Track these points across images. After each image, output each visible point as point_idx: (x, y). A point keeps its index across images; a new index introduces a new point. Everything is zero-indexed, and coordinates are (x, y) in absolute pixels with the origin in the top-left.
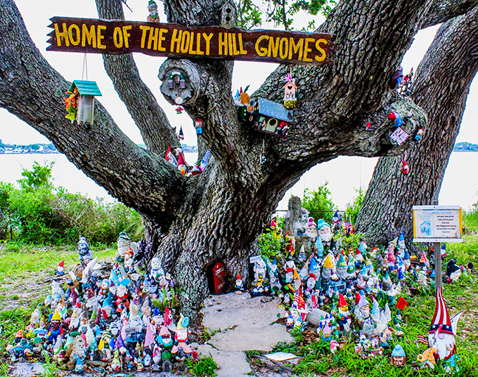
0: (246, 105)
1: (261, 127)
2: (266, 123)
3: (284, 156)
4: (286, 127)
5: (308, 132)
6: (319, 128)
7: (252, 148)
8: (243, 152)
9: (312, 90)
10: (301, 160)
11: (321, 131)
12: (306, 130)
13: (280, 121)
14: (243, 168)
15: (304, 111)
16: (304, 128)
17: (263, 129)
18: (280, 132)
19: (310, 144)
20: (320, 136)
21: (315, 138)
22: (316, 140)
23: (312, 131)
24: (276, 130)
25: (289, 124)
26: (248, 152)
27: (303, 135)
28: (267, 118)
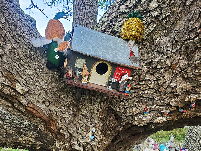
0: (55, 39)
1: (81, 77)
2: (89, 70)
3: (129, 120)
4: (126, 77)
5: (165, 86)
6: (186, 79)
7: (79, 110)
8: (66, 115)
9: (173, 13)
10: (153, 127)
11: (188, 85)
12: (161, 82)
13: (115, 66)
14: (71, 136)
15: (158, 52)
16: (158, 80)
17: (84, 81)
18: (116, 86)
19: (169, 104)
20: (188, 93)
21: (177, 96)
22: (179, 98)
23: (173, 84)
24: (109, 82)
25: (131, 70)
26: (74, 116)
27: (157, 91)
28: (90, 60)
